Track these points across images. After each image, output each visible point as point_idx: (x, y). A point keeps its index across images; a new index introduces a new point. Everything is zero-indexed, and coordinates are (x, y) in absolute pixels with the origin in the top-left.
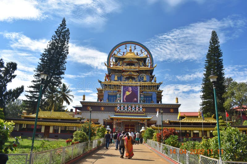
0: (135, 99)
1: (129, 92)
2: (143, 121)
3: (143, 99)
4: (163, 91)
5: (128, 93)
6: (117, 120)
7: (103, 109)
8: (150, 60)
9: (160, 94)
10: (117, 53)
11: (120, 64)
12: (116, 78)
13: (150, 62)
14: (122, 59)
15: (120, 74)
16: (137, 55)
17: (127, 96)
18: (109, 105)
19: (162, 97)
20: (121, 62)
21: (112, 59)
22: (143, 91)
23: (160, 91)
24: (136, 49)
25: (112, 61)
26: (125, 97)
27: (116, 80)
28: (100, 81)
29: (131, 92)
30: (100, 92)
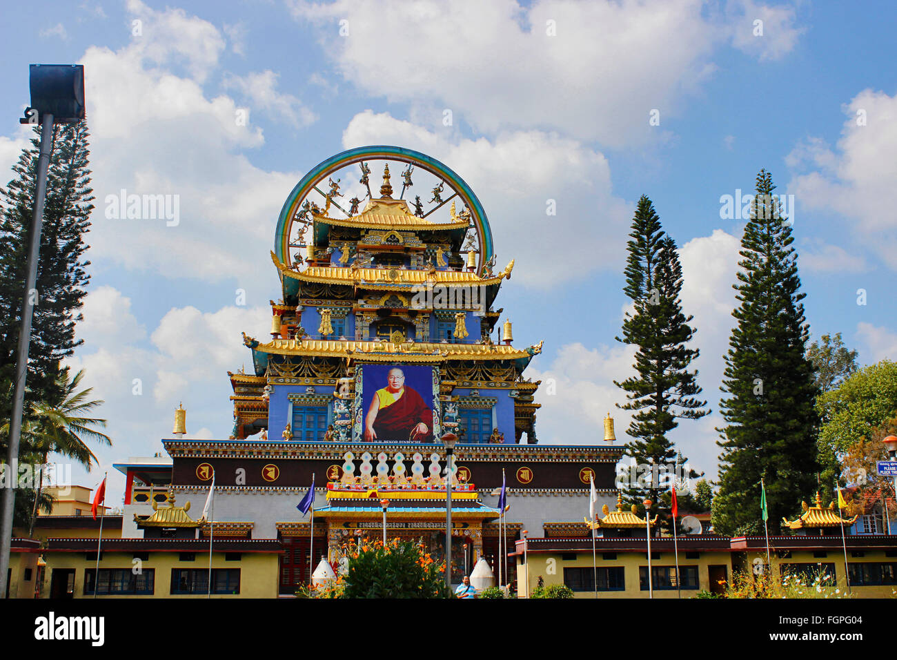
0: (422, 428)
1: (393, 391)
2: (466, 525)
3: (456, 424)
4: (538, 383)
5: (385, 399)
6: (346, 525)
7: (271, 474)
8: (476, 237)
9: (526, 398)
10: (328, 206)
11: (344, 258)
12: (326, 326)
13: (477, 247)
14: (351, 234)
15: (343, 307)
16: (419, 212)
17: (381, 412)
18: (303, 453)
19: (537, 413)
20: (346, 249)
21: (301, 232)
22: (453, 387)
23: (528, 383)
24: (411, 184)
25: (301, 238)
26: (373, 415)
27: (325, 332)
28: (253, 341)
29: (402, 391)
30: (243, 390)
